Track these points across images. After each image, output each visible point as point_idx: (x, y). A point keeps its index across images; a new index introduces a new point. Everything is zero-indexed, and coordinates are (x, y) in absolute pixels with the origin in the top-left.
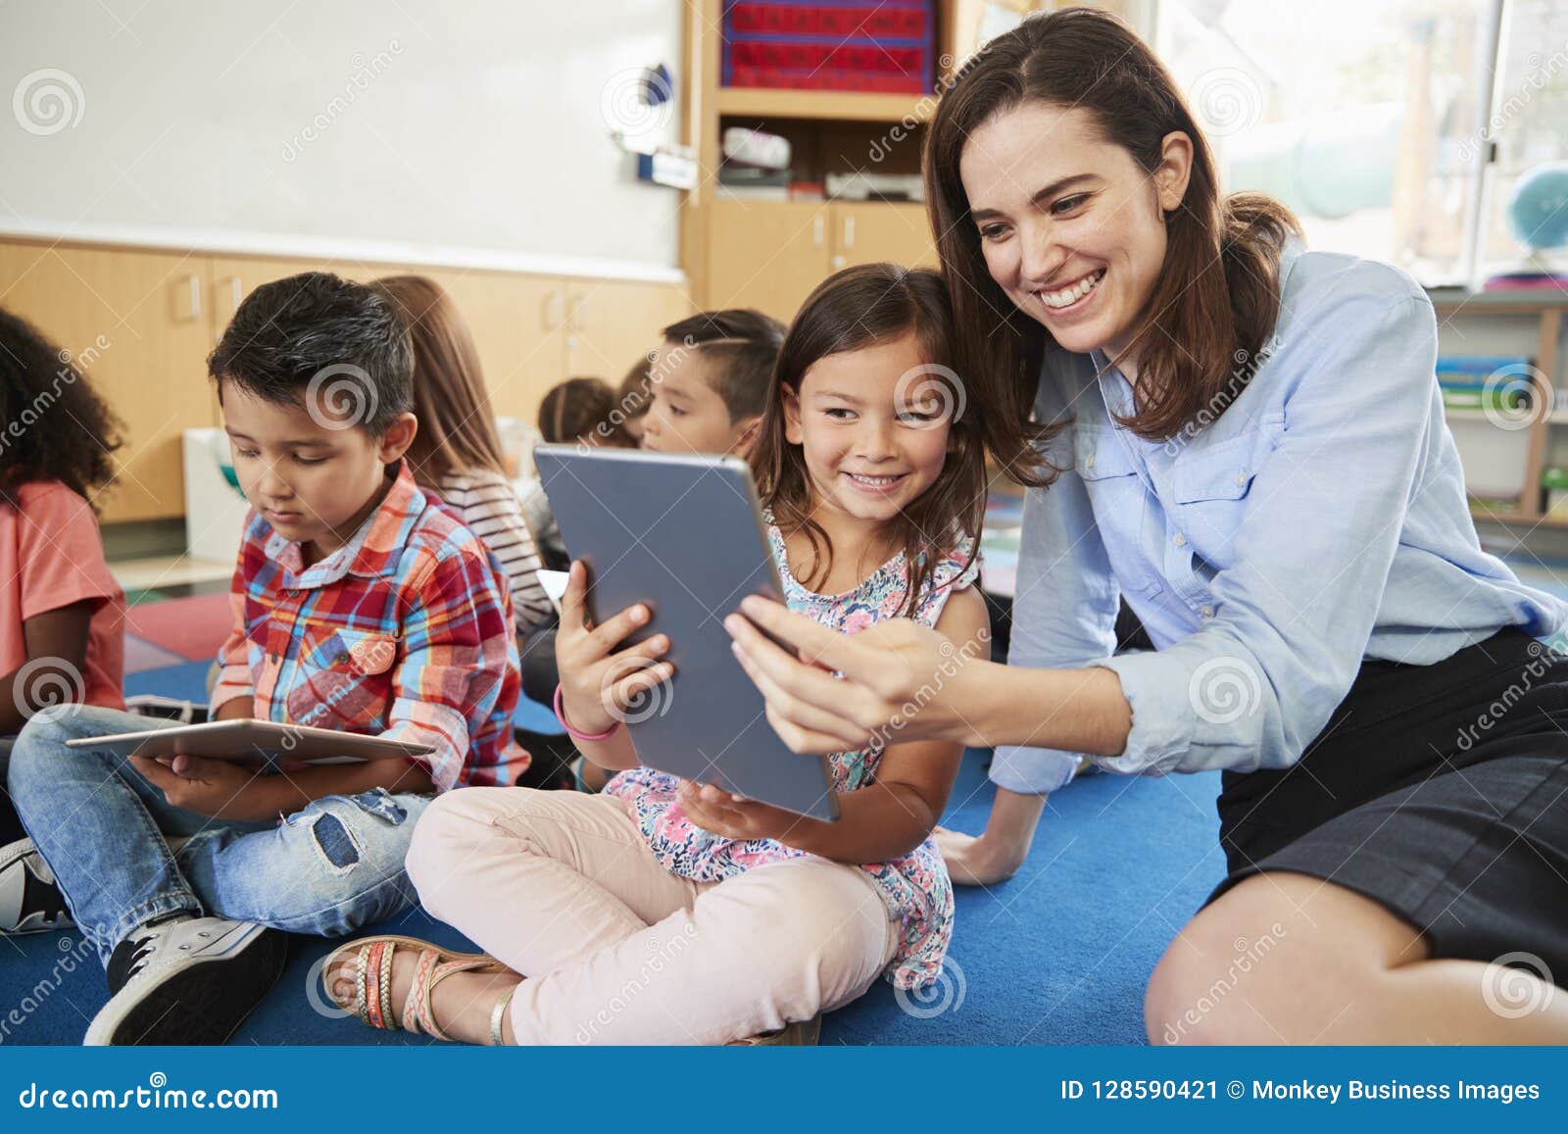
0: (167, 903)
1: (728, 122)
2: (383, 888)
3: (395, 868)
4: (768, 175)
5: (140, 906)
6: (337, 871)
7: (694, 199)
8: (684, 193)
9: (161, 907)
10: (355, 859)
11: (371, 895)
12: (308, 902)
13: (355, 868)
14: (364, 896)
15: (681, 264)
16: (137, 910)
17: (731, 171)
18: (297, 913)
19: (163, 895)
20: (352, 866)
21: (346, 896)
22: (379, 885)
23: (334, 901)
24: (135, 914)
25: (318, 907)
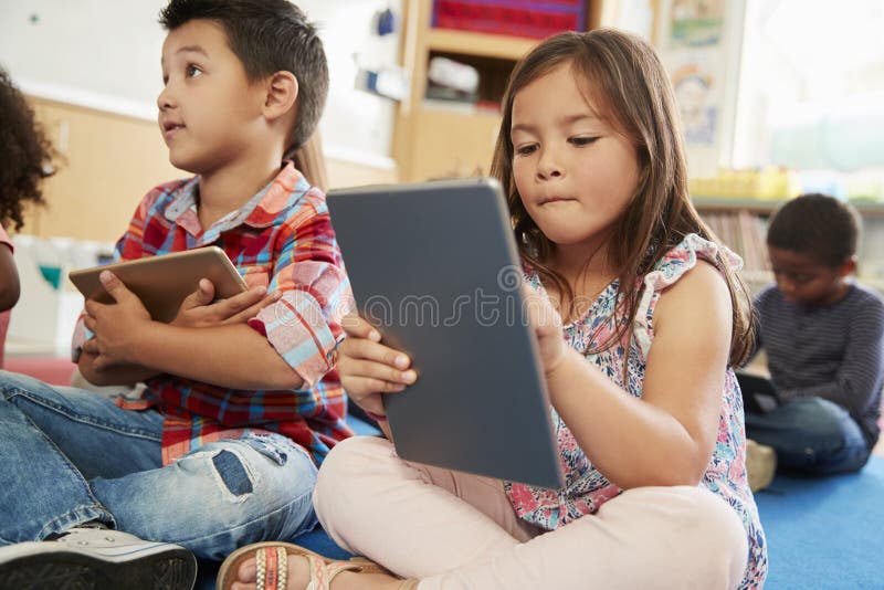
0: (87, 512)
1: (434, 54)
2: (270, 519)
3: (281, 502)
4: (461, 96)
5: (63, 515)
6: (233, 498)
7: (406, 108)
8: (397, 103)
9: (82, 516)
10: (249, 489)
11: (260, 523)
12: (205, 526)
13: (248, 498)
14: (254, 524)
15: (393, 153)
16: (61, 519)
17: (434, 89)
18: (193, 535)
19: (82, 507)
20: (247, 495)
21: (239, 522)
22: (267, 516)
23: (227, 526)
24: (59, 522)
25: (212, 531)
